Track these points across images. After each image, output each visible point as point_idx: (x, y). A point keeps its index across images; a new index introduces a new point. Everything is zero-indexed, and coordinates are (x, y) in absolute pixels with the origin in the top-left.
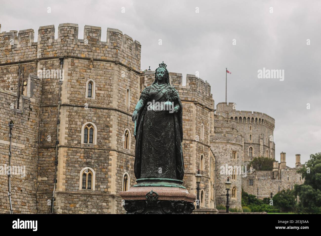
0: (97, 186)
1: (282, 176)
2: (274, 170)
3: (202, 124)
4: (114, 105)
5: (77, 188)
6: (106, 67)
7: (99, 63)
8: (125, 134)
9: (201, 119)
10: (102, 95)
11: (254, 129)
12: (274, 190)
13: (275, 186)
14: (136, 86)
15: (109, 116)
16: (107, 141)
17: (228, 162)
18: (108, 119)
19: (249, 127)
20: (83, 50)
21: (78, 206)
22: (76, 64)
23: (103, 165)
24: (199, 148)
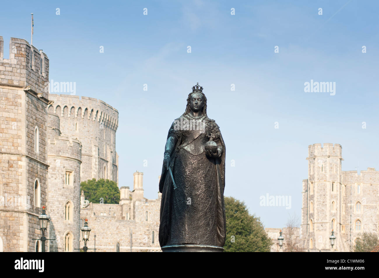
1: (137, 213)
2: (121, 203)
3: (36, 127)
9: (34, 117)
11: (84, 129)
13: (125, 230)
17: (59, 189)
19: (74, 125)
24: (32, 168)
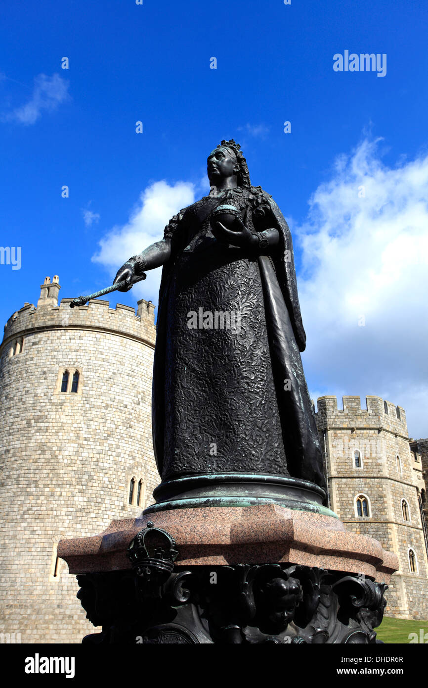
4: (386, 473)
6: (370, 435)
7: (362, 431)
8: (402, 504)
10: (370, 464)
14: (407, 452)
15: (381, 486)
16: (383, 513)
18: (380, 489)
20: (345, 420)
22: (339, 435)
23: (382, 540)
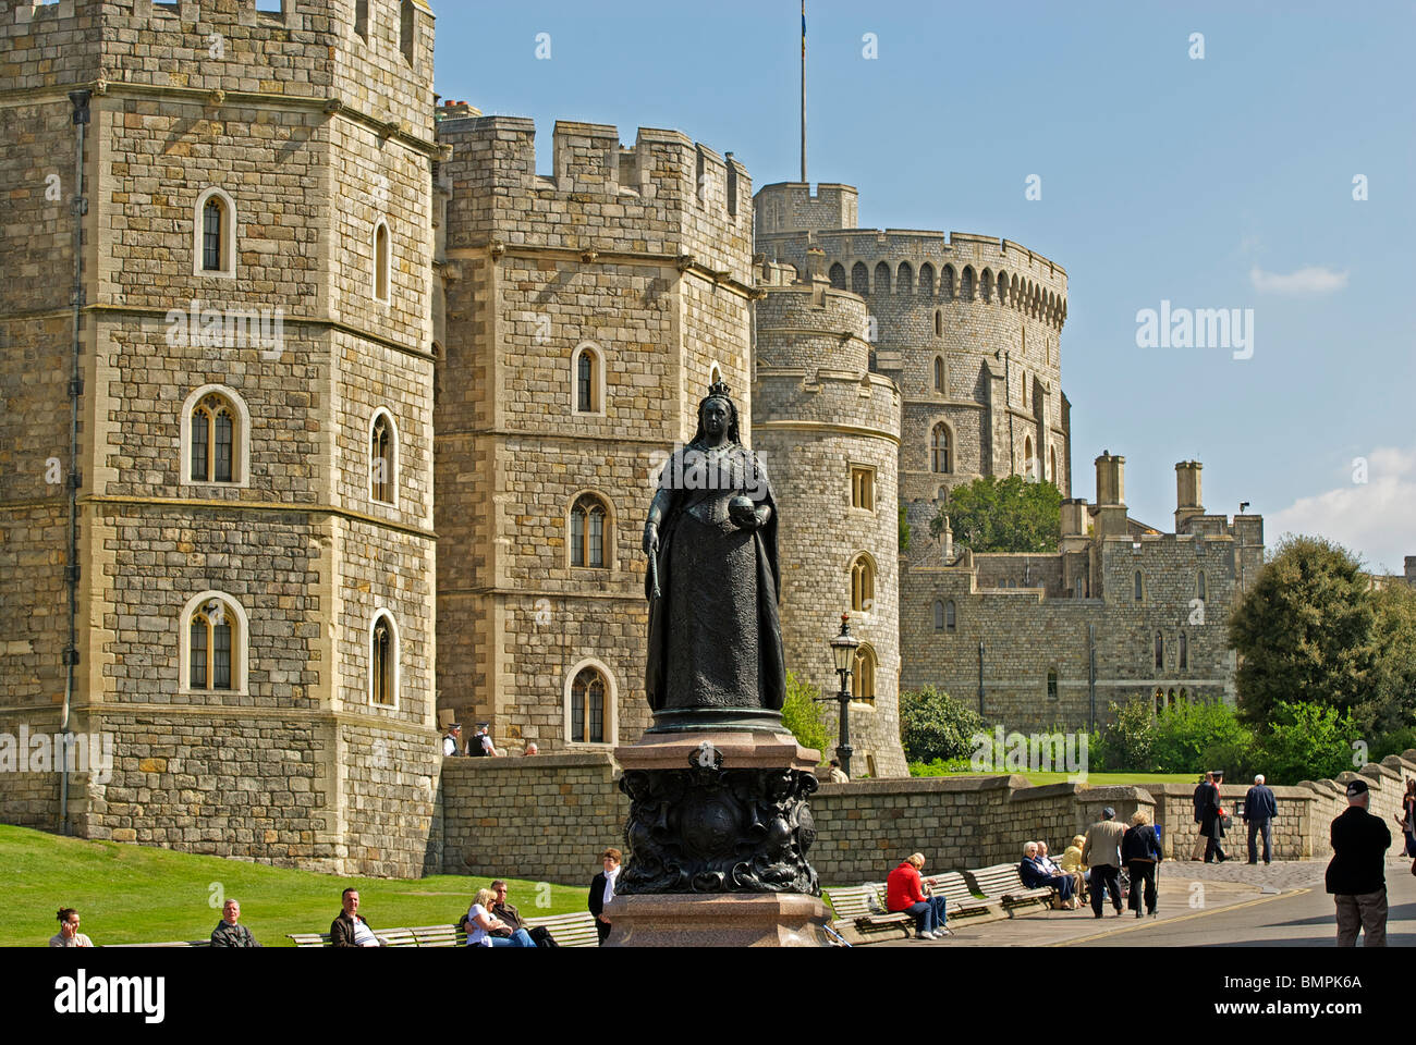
0: (259, 677)
1: (1107, 578)
2: (1065, 547)
3: (715, 364)
4: (327, 303)
5: (166, 687)
6: (282, 130)
7: (249, 111)
8: (375, 433)
9: (708, 338)
10: (266, 259)
12: (1067, 654)
13: (1071, 629)
14: (417, 208)
15: (302, 357)
16: (297, 470)
18: (298, 371)
19: (929, 318)
20: (178, 54)
21: (175, 766)
22: (147, 121)
23: (281, 577)
